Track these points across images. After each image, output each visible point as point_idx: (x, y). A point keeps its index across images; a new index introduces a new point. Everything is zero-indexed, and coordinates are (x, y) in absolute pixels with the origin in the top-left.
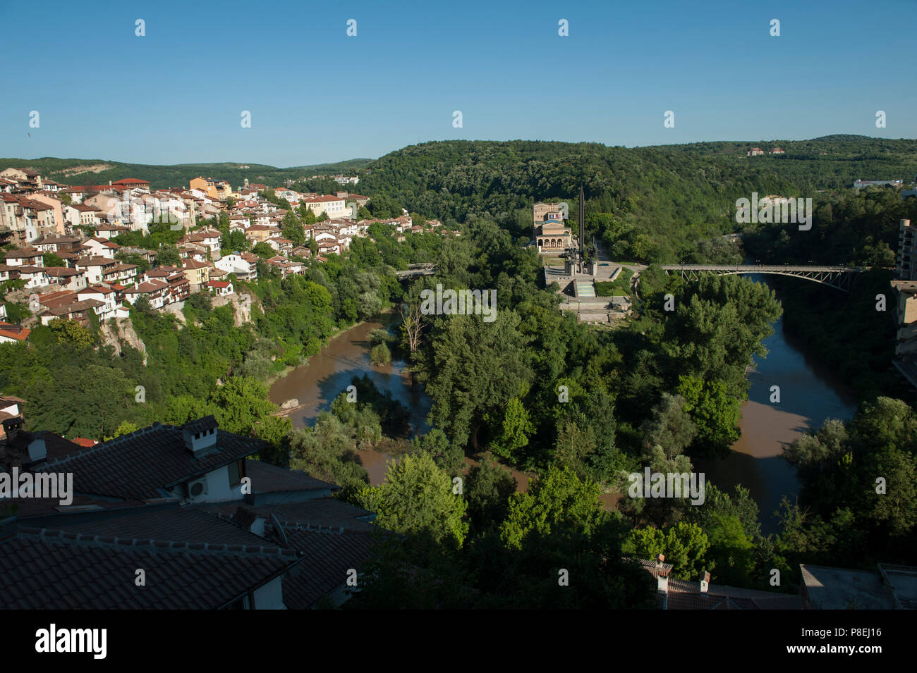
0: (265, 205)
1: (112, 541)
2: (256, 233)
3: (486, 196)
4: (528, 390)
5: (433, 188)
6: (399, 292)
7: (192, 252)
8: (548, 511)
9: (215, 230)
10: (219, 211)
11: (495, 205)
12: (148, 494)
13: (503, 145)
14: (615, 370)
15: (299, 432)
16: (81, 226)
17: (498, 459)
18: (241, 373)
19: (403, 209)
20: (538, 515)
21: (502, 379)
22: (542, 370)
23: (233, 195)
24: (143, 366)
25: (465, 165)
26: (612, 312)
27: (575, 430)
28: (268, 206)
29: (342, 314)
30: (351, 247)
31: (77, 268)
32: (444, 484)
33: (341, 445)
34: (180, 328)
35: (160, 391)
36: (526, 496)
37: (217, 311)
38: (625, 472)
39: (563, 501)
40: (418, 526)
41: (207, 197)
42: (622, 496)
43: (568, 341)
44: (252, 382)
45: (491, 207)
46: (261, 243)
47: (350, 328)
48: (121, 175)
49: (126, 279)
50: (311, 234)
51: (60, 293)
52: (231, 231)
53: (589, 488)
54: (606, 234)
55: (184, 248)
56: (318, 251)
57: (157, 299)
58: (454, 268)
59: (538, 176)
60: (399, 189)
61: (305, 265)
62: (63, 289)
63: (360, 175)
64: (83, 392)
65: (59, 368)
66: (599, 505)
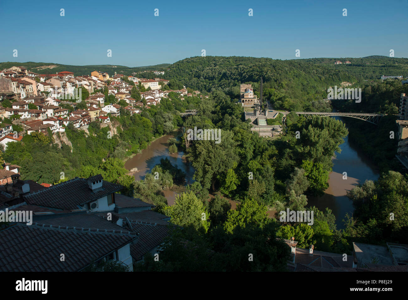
0: (124, 83)
1: (57, 227)
2: (120, 95)
3: (220, 81)
4: (237, 166)
5: (197, 77)
6: (181, 122)
7: (92, 104)
8: (244, 217)
9: (102, 94)
10: (104, 86)
11: (224, 84)
12: (73, 208)
13: (228, 58)
14: (275, 157)
15: (138, 182)
16: (44, 92)
17: (223, 195)
18: (113, 156)
19: (184, 86)
20: (240, 219)
21: (226, 160)
22: (243, 157)
23: (110, 79)
24: (71, 153)
25: (211, 67)
26: (274, 132)
27: (257, 183)
28: (125, 84)
29: (157, 132)
30: (161, 102)
31: (43, 110)
32: (200, 205)
33: (155, 188)
34: (87, 136)
35: (78, 163)
36: (235, 211)
37: (103, 129)
38: (278, 201)
39: (251, 214)
40: (188, 223)
41: (99, 80)
42: (276, 212)
43: (254, 144)
44: (117, 160)
45: (222, 85)
46: (122, 100)
47: (160, 137)
48: (62, 70)
49: (64, 115)
50: (144, 96)
51: (35, 121)
52: (109, 95)
53: (262, 208)
54: (272, 98)
55: (89, 102)
56: (146, 104)
57: (77, 124)
58: (205, 112)
59: (242, 72)
60: (182, 77)
61: (141, 110)
62: (37, 119)
63: (165, 71)
64: (45, 163)
65: (35, 153)
66: (266, 215)
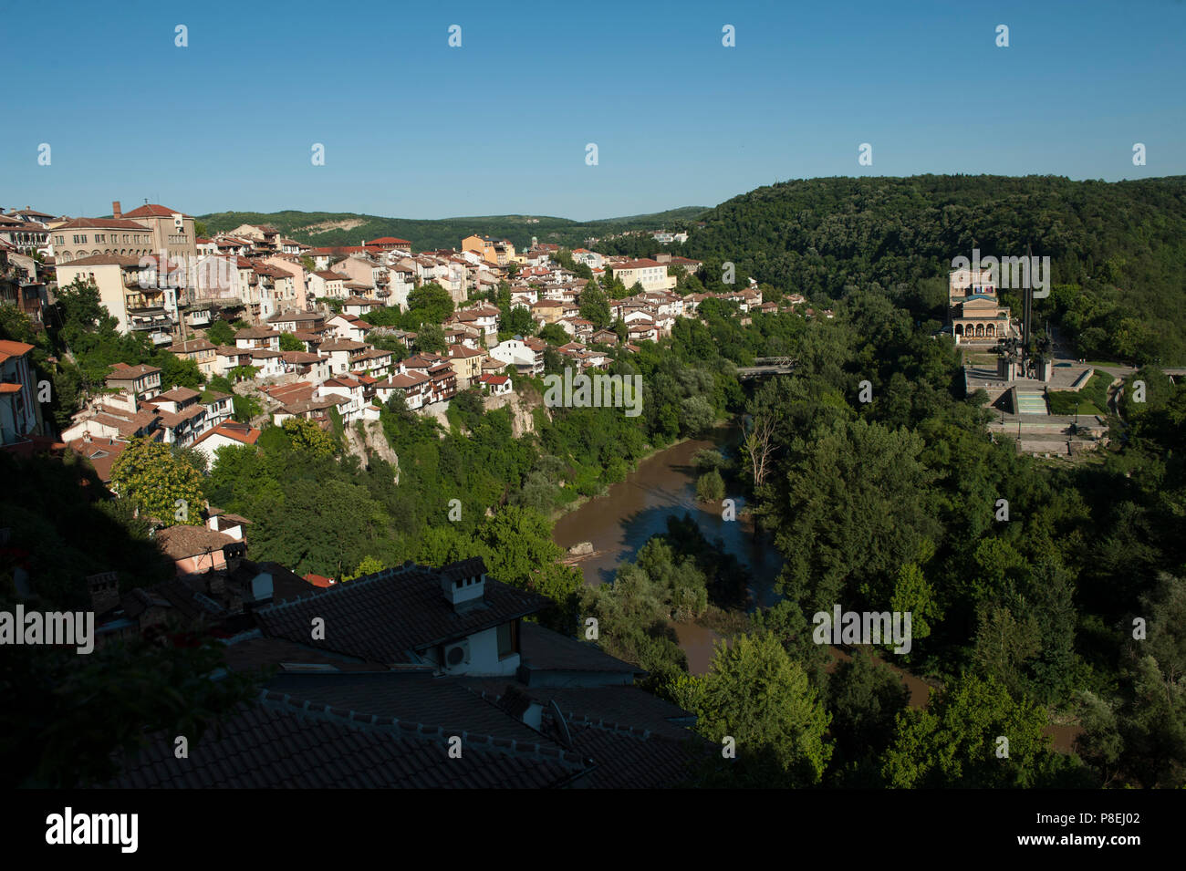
0: (558, 273)
1: (346, 715)
2: (545, 310)
3: (874, 259)
4: (932, 553)
5: (794, 247)
6: (740, 397)
7: (461, 336)
8: (959, 741)
9: (491, 306)
10: (498, 281)
11: (889, 272)
12: (394, 657)
13: (905, 182)
14: (1077, 531)
15: (592, 588)
16: (325, 300)
17: (881, 653)
18: (518, 502)
19: (750, 279)
20: (943, 746)
21: (893, 533)
22: (957, 524)
23: (517, 259)
24: (394, 485)
25: (843, 213)
26: (1075, 440)
27: (1007, 621)
28: (562, 274)
29: (657, 427)
30: (673, 331)
31: (320, 353)
32: (798, 684)
33: (649, 612)
34: (442, 436)
35: (414, 519)
36: (925, 714)
37: (491, 415)
38: (1090, 693)
39: (984, 729)
40: (756, 741)
41: (483, 262)
42: (1082, 731)
43: (999, 481)
44: (532, 515)
45: (882, 275)
46: (552, 324)
47: (668, 447)
48: (377, 232)
49: (378, 369)
50: (619, 313)
51: (297, 385)
52: (512, 308)
53: (1027, 713)
54: (1067, 316)
55: (451, 329)
56: (627, 336)
57: (415, 397)
58: (823, 364)
59: (957, 228)
60: (745, 250)
61: (608, 356)
62: (301, 380)
63: (690, 230)
64: (319, 514)
65: (292, 482)
66: (1043, 741)
